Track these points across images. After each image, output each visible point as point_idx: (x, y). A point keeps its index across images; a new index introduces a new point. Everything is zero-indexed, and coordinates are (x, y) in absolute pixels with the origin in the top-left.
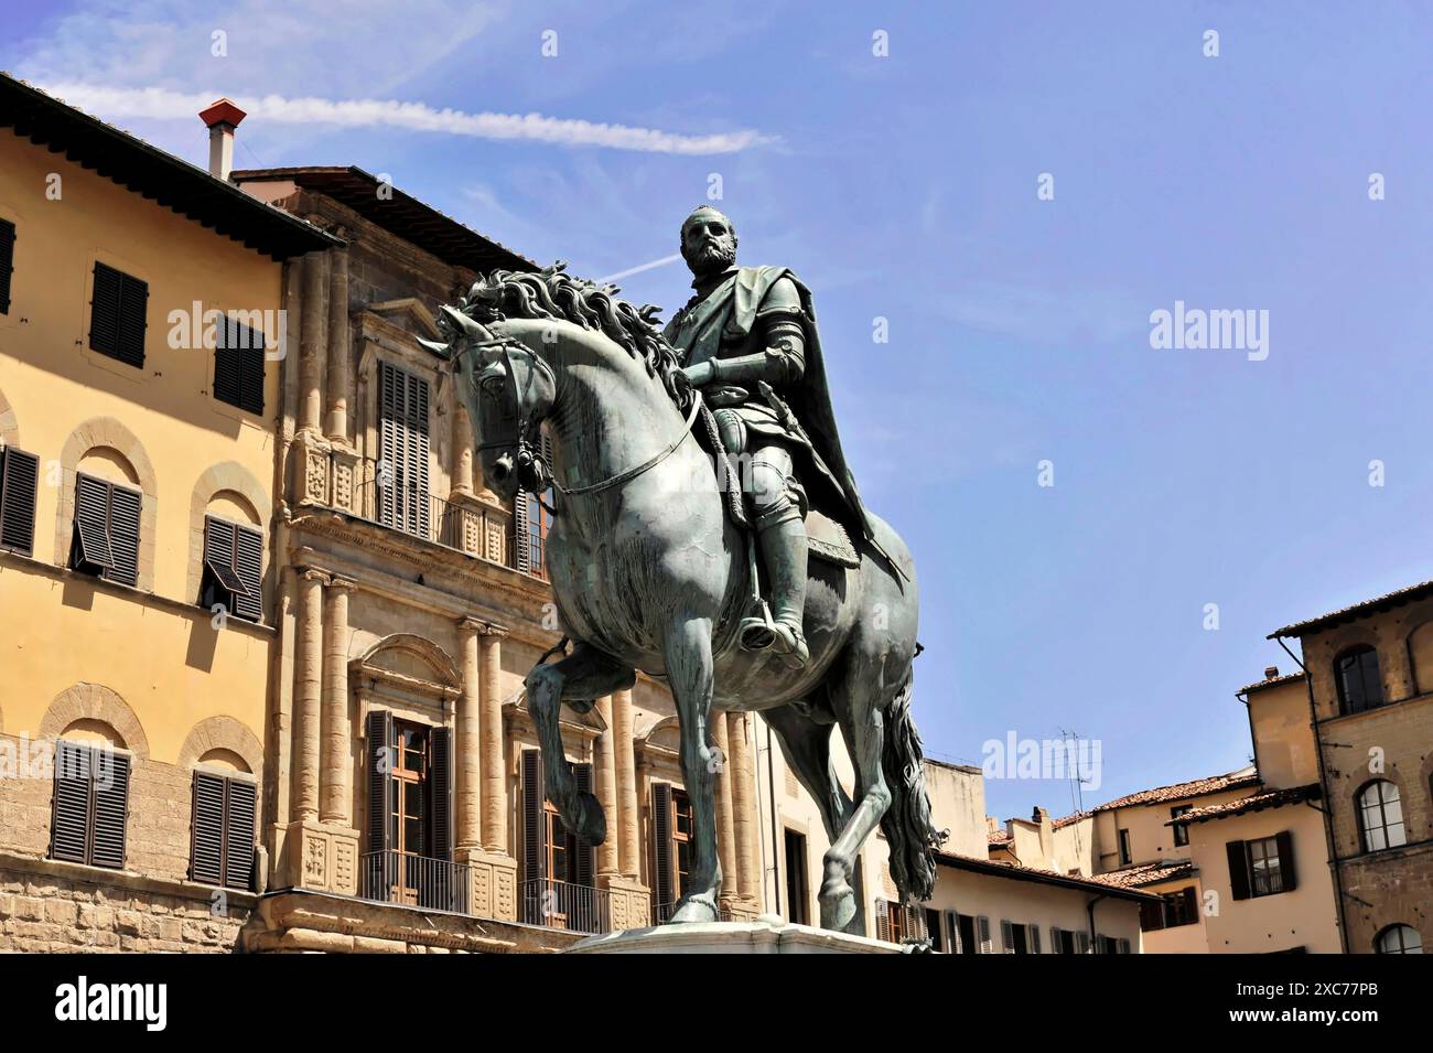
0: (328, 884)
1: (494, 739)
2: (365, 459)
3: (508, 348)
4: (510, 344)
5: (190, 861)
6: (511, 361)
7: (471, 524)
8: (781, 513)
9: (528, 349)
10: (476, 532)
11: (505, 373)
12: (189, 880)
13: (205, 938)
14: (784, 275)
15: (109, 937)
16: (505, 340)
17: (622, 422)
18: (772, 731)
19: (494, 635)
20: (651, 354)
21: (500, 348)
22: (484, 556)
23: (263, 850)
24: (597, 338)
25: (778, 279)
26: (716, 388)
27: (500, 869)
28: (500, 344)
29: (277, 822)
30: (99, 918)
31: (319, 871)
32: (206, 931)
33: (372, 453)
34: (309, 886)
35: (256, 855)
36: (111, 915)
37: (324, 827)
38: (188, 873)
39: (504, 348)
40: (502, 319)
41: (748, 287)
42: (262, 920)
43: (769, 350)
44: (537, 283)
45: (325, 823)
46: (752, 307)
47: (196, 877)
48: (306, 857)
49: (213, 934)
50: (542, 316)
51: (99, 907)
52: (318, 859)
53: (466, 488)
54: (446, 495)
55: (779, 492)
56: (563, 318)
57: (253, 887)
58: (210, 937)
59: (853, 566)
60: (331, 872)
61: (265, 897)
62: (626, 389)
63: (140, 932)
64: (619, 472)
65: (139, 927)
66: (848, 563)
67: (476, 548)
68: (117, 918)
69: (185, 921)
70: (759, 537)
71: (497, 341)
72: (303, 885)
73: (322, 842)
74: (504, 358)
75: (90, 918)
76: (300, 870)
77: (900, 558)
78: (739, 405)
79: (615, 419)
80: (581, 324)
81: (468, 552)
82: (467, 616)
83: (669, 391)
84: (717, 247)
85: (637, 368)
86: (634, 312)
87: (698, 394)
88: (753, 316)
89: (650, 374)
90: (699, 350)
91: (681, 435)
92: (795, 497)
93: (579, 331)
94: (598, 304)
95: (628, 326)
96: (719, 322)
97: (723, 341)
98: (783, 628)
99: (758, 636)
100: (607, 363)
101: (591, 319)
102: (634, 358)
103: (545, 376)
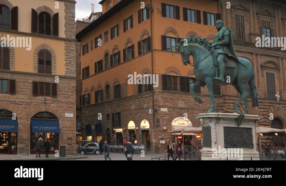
0: (231, 94)
2: (234, 30)
7: (253, 37)
8: (220, 64)
9: (187, 48)
10: (254, 39)
14: (227, 29)
17: (199, 55)
19: (258, 54)
24: (197, 45)
25: (226, 30)
26: (217, 46)
29: (223, 85)
34: (229, 94)
35: (220, 90)
41: (221, 32)
43: (223, 41)
44: (188, 39)
46: (221, 34)
52: (230, 91)
53: (252, 32)
54: (249, 34)
55: (220, 61)
56: (191, 43)
57: (220, 95)
60: (232, 92)
61: (222, 96)
66: (235, 67)
70: (218, 66)
71: (183, 47)
73: (230, 88)
74: (184, 49)
76: (227, 92)
77: (247, 64)
78: (219, 48)
80: (194, 43)
81: (253, 42)
82: (253, 52)
83: (208, 49)
84: (219, 26)
85: (202, 47)
86: (202, 40)
87: (213, 48)
88: (221, 36)
89: (205, 47)
90: (215, 41)
91: (208, 55)
92: (223, 61)
93: (193, 44)
94: (196, 40)
95: (201, 42)
96: (218, 37)
97: (218, 40)
98: (220, 78)
99: (216, 80)
100: (197, 47)
101: (195, 42)
102: (202, 46)
103: (189, 51)
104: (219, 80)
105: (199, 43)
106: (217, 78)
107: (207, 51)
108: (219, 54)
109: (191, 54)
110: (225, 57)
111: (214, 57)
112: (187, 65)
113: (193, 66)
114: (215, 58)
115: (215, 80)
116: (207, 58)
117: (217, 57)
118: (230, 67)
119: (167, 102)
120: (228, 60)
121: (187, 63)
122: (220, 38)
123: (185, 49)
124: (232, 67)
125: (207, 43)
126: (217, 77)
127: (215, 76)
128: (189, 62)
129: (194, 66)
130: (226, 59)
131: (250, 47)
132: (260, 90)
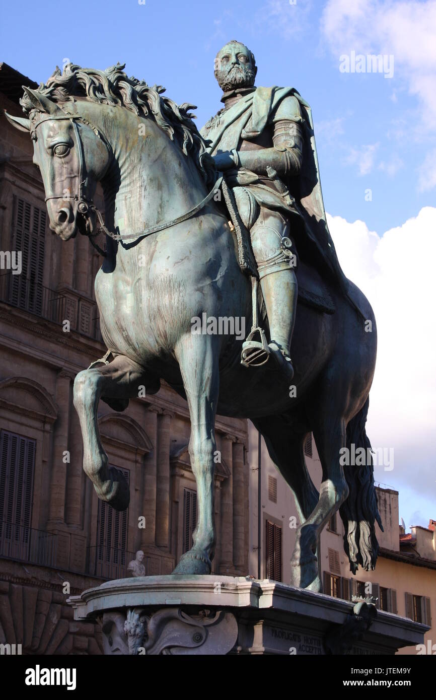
4: (76, 120)
8: (279, 265)
9: (90, 124)
10: (73, 313)
14: (291, 92)
16: (71, 116)
18: (262, 436)
20: (186, 140)
21: (68, 122)
22: (77, 329)
25: (286, 96)
26: (234, 172)
27: (76, 537)
28: (68, 119)
39: (71, 122)
40: (71, 100)
43: (278, 147)
50: (103, 100)
55: (277, 249)
59: (330, 312)
64: (154, 224)
66: (327, 309)
70: (259, 281)
71: (66, 116)
79: (156, 184)
82: (65, 368)
84: (240, 71)
85: (175, 146)
88: (266, 120)
89: (184, 155)
91: (205, 201)
92: (290, 254)
93: (131, 115)
94: (146, 97)
95: (168, 116)
96: (240, 125)
97: (241, 139)
101: (140, 108)
102: (172, 139)
105: (156, 120)
106: (265, 345)
108: (264, 208)
118: (311, 299)
122: (259, 128)
124: (318, 302)
131: (56, 344)
132: (71, 534)
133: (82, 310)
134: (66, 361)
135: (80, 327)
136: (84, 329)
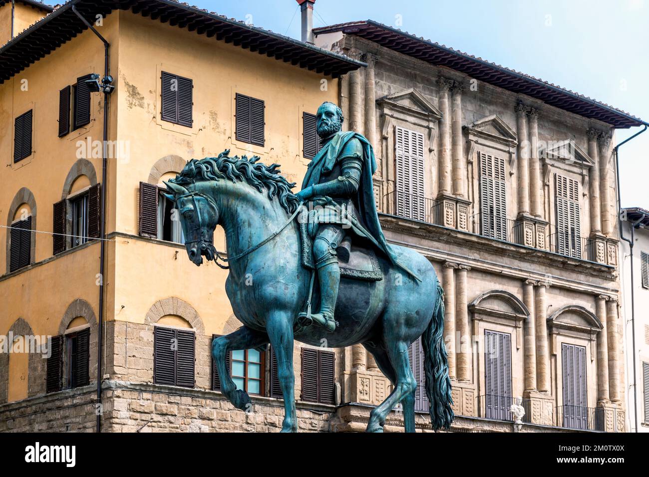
0: (371, 400)
1: (463, 324)
2: (388, 180)
3: (195, 197)
4: (196, 194)
5: (301, 391)
6: (197, 203)
7: (450, 210)
8: (325, 262)
9: (204, 196)
10: (452, 214)
11: (193, 209)
12: (301, 400)
13: (311, 427)
14: (354, 137)
15: (262, 428)
16: (193, 193)
17: (250, 225)
19: (462, 268)
20: (272, 189)
21: (191, 197)
22: (457, 228)
23: (338, 385)
26: (314, 198)
27: (467, 390)
28: (191, 195)
29: (345, 370)
30: (257, 419)
31: (366, 394)
32: (311, 424)
33: (391, 177)
34: (361, 401)
35: (335, 387)
36: (263, 418)
37: (369, 372)
38: (301, 397)
39: (193, 196)
40: (193, 183)
41: (334, 146)
42: (339, 418)
43: (340, 178)
44: (211, 163)
45: (370, 371)
46: (334, 156)
47: (304, 398)
48: (359, 387)
49: (314, 425)
50: (212, 179)
51: (257, 415)
52: (366, 388)
53: (446, 190)
54: (435, 196)
55: (326, 251)
57: (334, 403)
58: (313, 427)
60: (373, 394)
61: (339, 407)
62: (253, 209)
63: (277, 425)
64: (246, 249)
65: (277, 423)
67: (452, 223)
68: (266, 419)
69: (300, 419)
70: (316, 272)
71: (190, 194)
72: (358, 402)
73: (368, 380)
74: (193, 202)
75: (252, 419)
76: (356, 394)
77: (419, 270)
79: (246, 224)
81: (447, 226)
82: (447, 260)
83: (282, 205)
84: (327, 124)
85: (261, 197)
86: (264, 169)
87: (302, 203)
88: (334, 161)
89: (270, 199)
90: (312, 179)
91: (282, 227)
92: (335, 253)
93: (229, 184)
94: (243, 169)
95: (258, 177)
96: (321, 164)
97: (322, 175)
98: (319, 317)
99: (305, 321)
100: (243, 198)
101: (238, 177)
102: (260, 192)
103: (212, 208)
104: (315, 321)
105: (250, 182)
106: (309, 315)
107: (280, 211)
108: (322, 226)
109: (221, 222)
110: (343, 240)
111: (305, 235)
112: (202, 263)
113: (226, 268)
114: (305, 240)
115: (303, 325)
116: (278, 239)
117: (313, 238)
118: (360, 275)
119: (149, 426)
120: (352, 250)
121: (204, 257)
122: (330, 166)
123: (199, 201)
124: (367, 275)
125: (280, 184)
126: (309, 309)
127: (304, 308)
128: (210, 253)
129: (228, 270)
130: (347, 245)
131: (439, 242)
132: (462, 388)
133: (460, 211)
134: (448, 254)
135: (459, 225)
136: (463, 226)
